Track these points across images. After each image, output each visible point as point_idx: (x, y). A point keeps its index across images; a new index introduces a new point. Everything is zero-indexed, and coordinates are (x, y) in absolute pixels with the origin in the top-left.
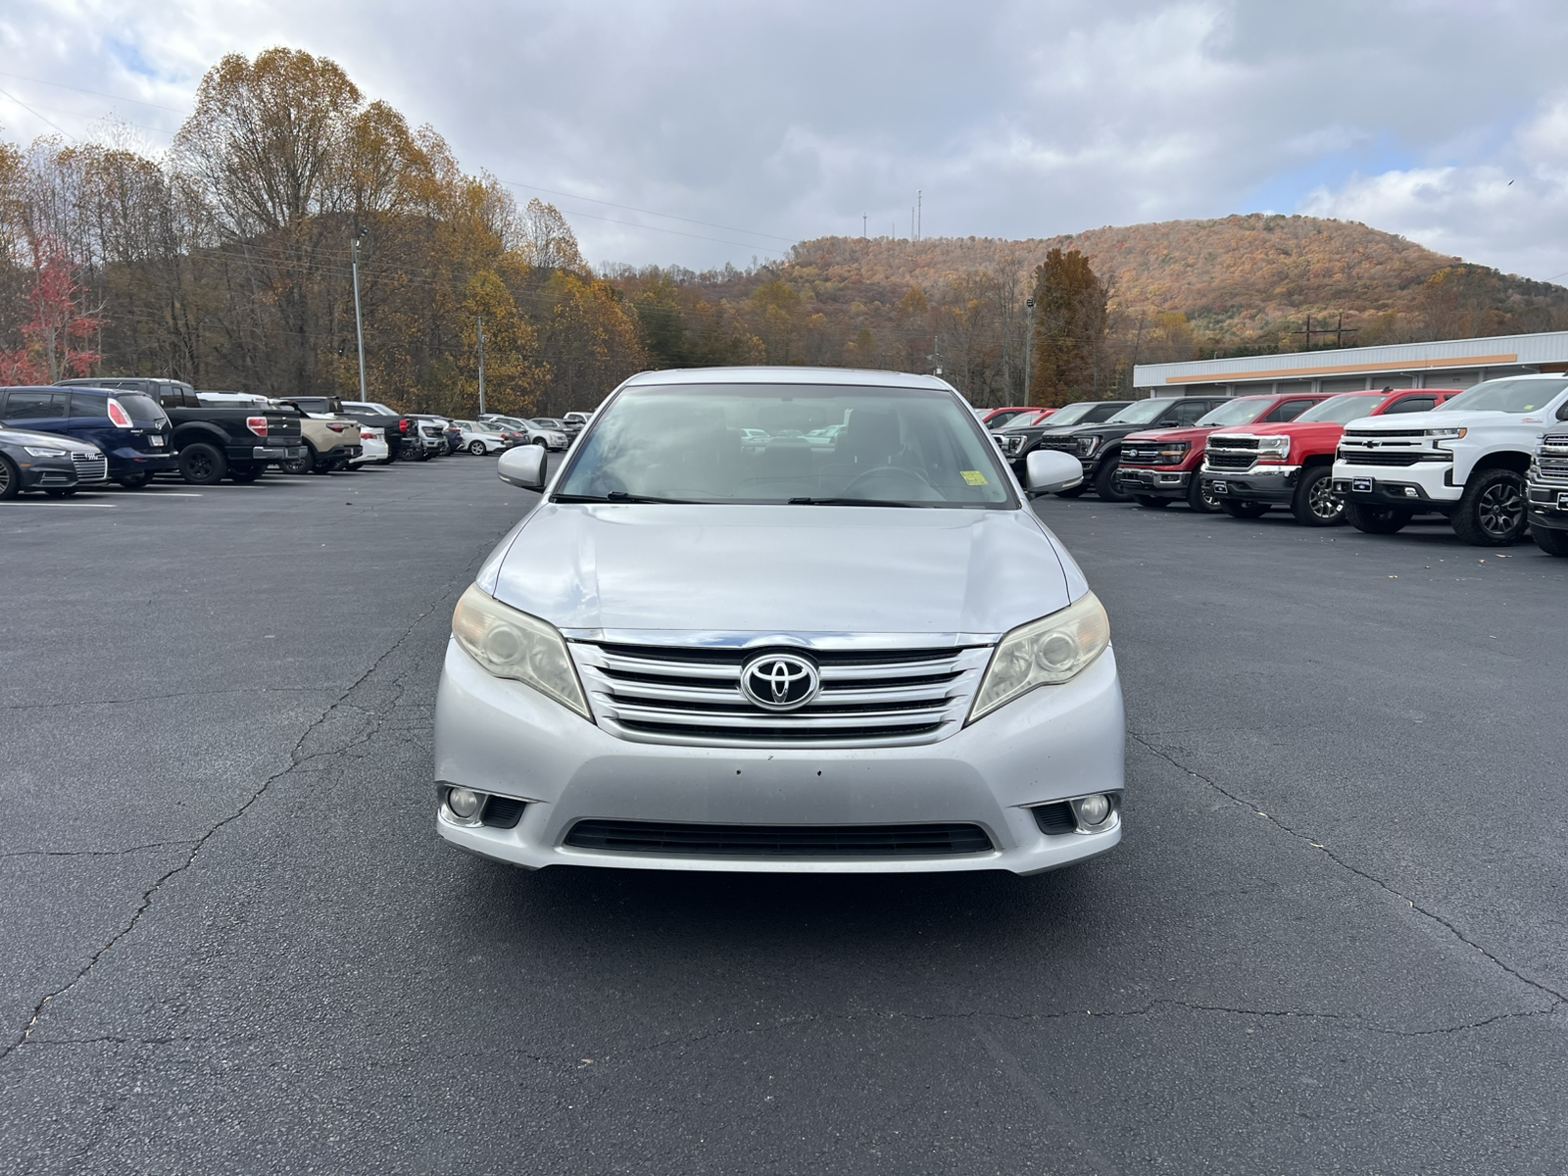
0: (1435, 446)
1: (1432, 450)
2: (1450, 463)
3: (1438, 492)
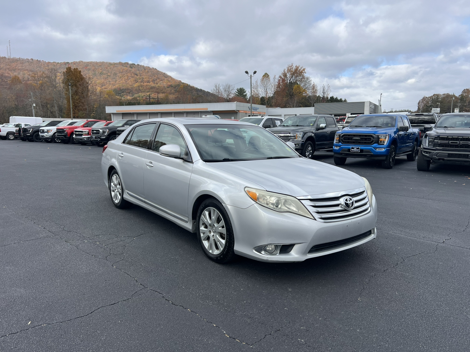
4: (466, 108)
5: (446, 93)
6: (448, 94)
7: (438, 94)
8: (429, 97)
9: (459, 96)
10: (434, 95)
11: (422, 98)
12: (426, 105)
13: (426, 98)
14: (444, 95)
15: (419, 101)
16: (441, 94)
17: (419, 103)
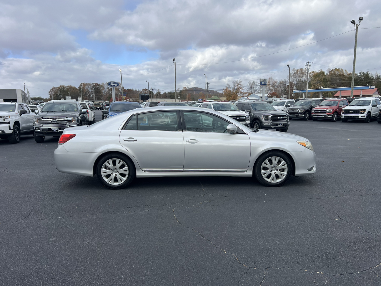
0: (4, 120)
1: (3, 121)
2: (9, 124)
3: (8, 131)
4: (85, 97)
5: (69, 85)
6: (71, 86)
7: (64, 86)
8: (57, 88)
9: (78, 88)
10: (61, 86)
11: (52, 88)
12: (55, 94)
13: (55, 88)
14: (68, 86)
15: (50, 90)
16: (66, 86)
17: (50, 92)
